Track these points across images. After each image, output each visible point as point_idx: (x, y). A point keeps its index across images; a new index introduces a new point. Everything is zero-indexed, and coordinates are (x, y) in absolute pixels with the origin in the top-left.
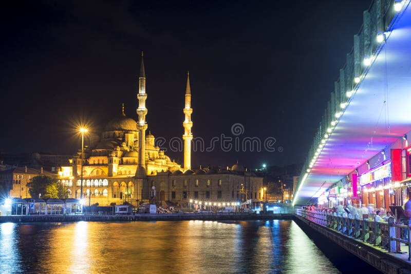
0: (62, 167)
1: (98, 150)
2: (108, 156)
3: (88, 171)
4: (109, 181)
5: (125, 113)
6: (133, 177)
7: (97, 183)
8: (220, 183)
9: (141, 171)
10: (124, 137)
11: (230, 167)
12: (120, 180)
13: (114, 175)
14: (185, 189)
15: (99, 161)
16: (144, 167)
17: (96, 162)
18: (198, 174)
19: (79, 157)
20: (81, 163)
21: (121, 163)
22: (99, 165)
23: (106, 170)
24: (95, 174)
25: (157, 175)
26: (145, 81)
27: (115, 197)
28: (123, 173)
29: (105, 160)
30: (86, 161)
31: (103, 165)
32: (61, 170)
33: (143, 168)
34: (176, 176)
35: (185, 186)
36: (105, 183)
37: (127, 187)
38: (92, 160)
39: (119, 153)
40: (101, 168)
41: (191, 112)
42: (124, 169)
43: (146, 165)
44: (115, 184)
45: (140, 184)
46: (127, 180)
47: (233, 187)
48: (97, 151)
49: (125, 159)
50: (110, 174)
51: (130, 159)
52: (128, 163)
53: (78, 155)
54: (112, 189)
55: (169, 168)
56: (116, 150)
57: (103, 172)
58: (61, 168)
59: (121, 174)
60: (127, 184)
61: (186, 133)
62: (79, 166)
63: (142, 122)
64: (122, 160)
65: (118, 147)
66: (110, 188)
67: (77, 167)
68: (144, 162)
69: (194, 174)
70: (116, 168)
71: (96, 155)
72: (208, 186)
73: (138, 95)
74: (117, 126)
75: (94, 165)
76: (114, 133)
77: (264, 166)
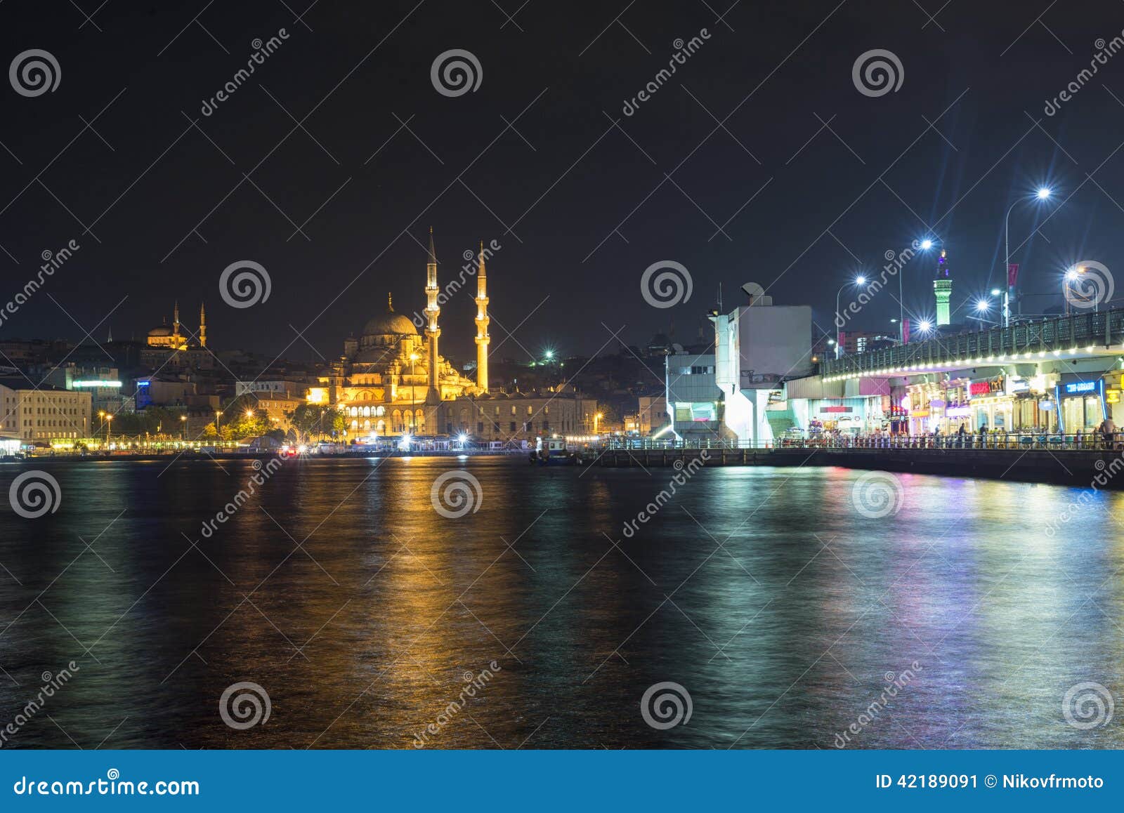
0: (310, 389)
1: (364, 364)
2: (382, 374)
3: (351, 394)
4: (388, 408)
5: (392, 307)
6: (422, 404)
7: (366, 411)
8: (547, 411)
9: (434, 393)
10: (398, 345)
11: (555, 387)
12: (402, 408)
13: (393, 400)
14: (497, 420)
15: (366, 379)
16: (438, 388)
17: (363, 382)
18: (498, 399)
19: (337, 374)
20: (340, 383)
21: (401, 383)
22: (366, 385)
23: (379, 393)
24: (361, 398)
25: (456, 401)
26: (435, 269)
27: (395, 431)
28: (404, 397)
29: (377, 378)
30: (346, 379)
31: (373, 385)
32: (309, 394)
33: (435, 390)
34: (484, 402)
35: (497, 416)
36: (381, 410)
37: (414, 416)
38: (355, 379)
39: (398, 369)
40: (371, 390)
41: (487, 302)
42: (406, 391)
43: (440, 385)
44: (396, 412)
45: (433, 412)
46: (413, 408)
47: (563, 415)
48: (362, 367)
49: (406, 377)
50: (387, 399)
51: (414, 377)
52: (410, 383)
53: (336, 371)
54: (392, 419)
55: (465, 388)
56: (393, 365)
57: (373, 396)
58: (309, 391)
59: (402, 399)
60: (414, 413)
61: (480, 336)
62: (339, 387)
63: (434, 327)
64: (401, 379)
65: (396, 360)
66: (389, 418)
67: (335, 388)
68: (436, 383)
69: (492, 398)
70: (395, 391)
71: (361, 371)
72: (529, 415)
73: (426, 288)
74: (385, 328)
75: (359, 385)
76: (383, 339)
77: (549, 354)
